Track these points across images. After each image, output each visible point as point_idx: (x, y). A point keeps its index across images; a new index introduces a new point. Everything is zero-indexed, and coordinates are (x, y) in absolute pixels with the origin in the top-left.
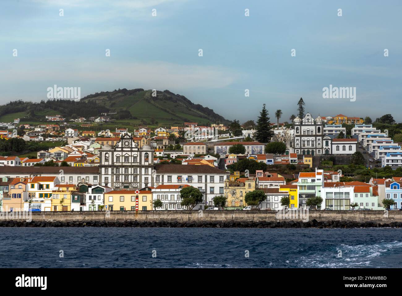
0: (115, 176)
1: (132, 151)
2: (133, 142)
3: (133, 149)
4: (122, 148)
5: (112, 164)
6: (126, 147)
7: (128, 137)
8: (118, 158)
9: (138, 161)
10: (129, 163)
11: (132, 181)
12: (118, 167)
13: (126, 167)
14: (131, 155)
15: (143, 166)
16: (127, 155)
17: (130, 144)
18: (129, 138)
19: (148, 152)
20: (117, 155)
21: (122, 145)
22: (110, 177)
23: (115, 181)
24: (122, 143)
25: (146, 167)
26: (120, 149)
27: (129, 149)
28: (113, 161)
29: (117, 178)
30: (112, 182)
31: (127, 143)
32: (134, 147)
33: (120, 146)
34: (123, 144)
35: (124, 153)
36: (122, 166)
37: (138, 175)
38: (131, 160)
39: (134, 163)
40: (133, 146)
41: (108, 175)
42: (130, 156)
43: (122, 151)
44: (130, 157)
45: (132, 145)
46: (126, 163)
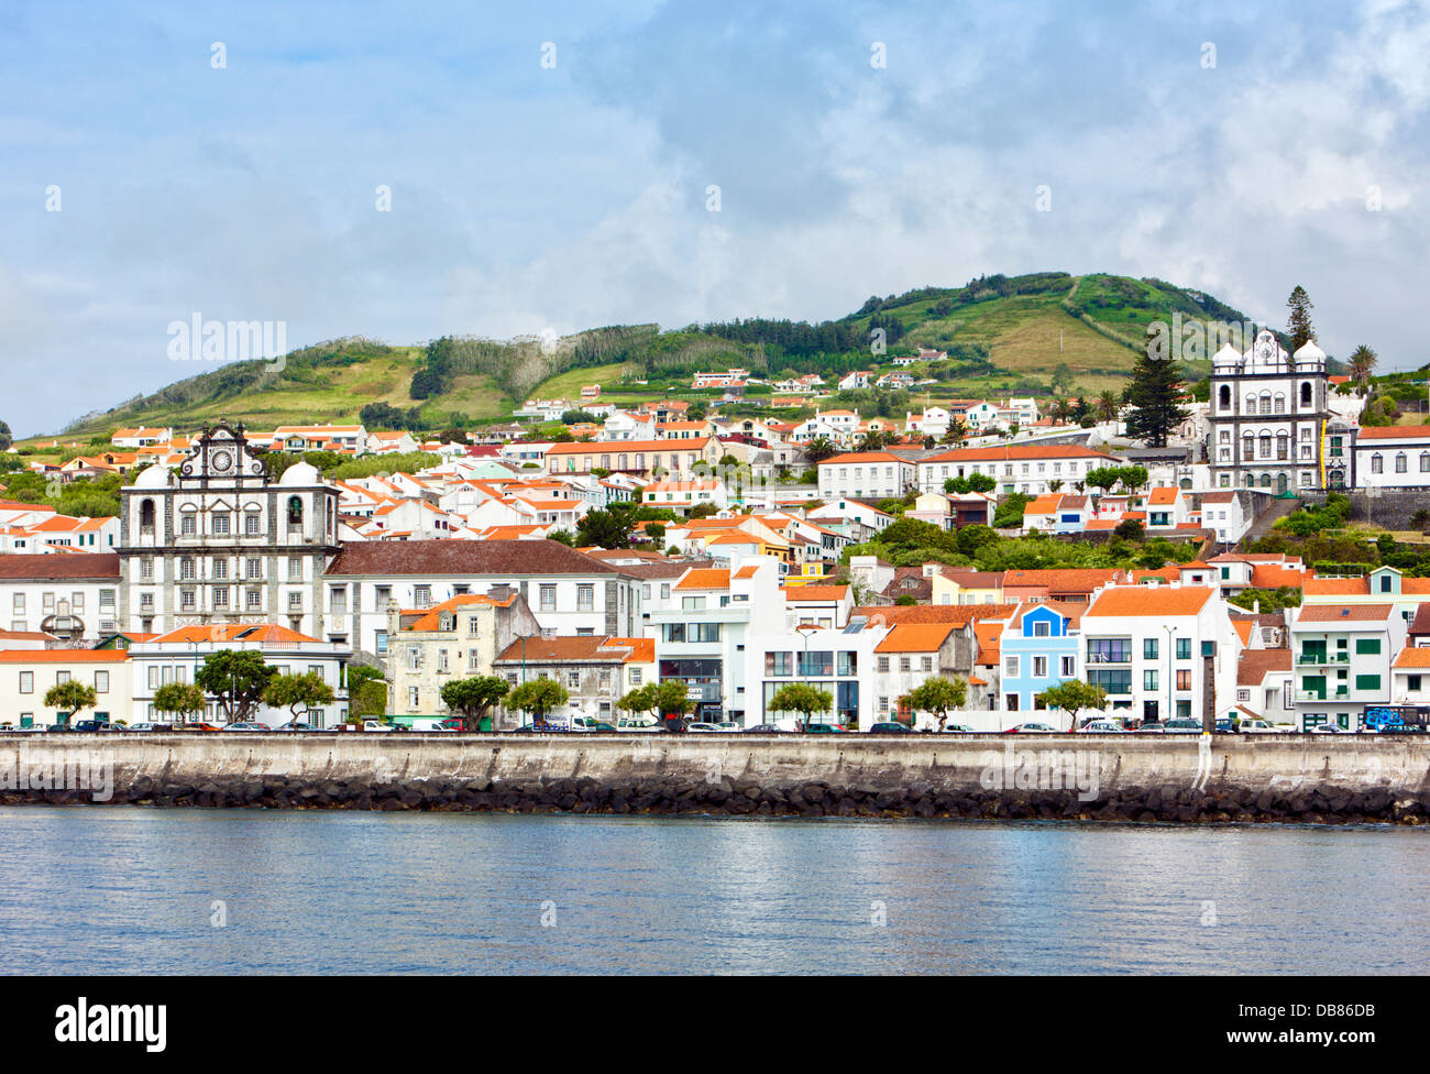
0: (177, 588)
1: (239, 490)
2: (244, 454)
3: (247, 484)
4: (205, 478)
5: (166, 541)
6: (222, 474)
7: (228, 436)
8: (189, 518)
9: (264, 528)
10: (229, 537)
11: (243, 609)
12: (187, 554)
13: (219, 553)
14: (238, 506)
15: (282, 550)
16: (221, 507)
17: (235, 462)
18: (231, 441)
19: (301, 495)
20: (185, 508)
21: (205, 467)
22: (158, 593)
23: (177, 608)
24: (205, 460)
25: (295, 553)
26: (197, 484)
27: (232, 484)
28: (172, 529)
29: (188, 598)
30: (170, 615)
31: (222, 461)
32: (251, 473)
33: (198, 472)
34: (209, 463)
35: (210, 499)
36: (205, 551)
37: (265, 583)
38: (237, 524)
39: (247, 536)
40: (247, 471)
41: (154, 584)
42: (232, 509)
43: (204, 490)
44: (233, 515)
45: (240, 466)
46: (219, 538)
